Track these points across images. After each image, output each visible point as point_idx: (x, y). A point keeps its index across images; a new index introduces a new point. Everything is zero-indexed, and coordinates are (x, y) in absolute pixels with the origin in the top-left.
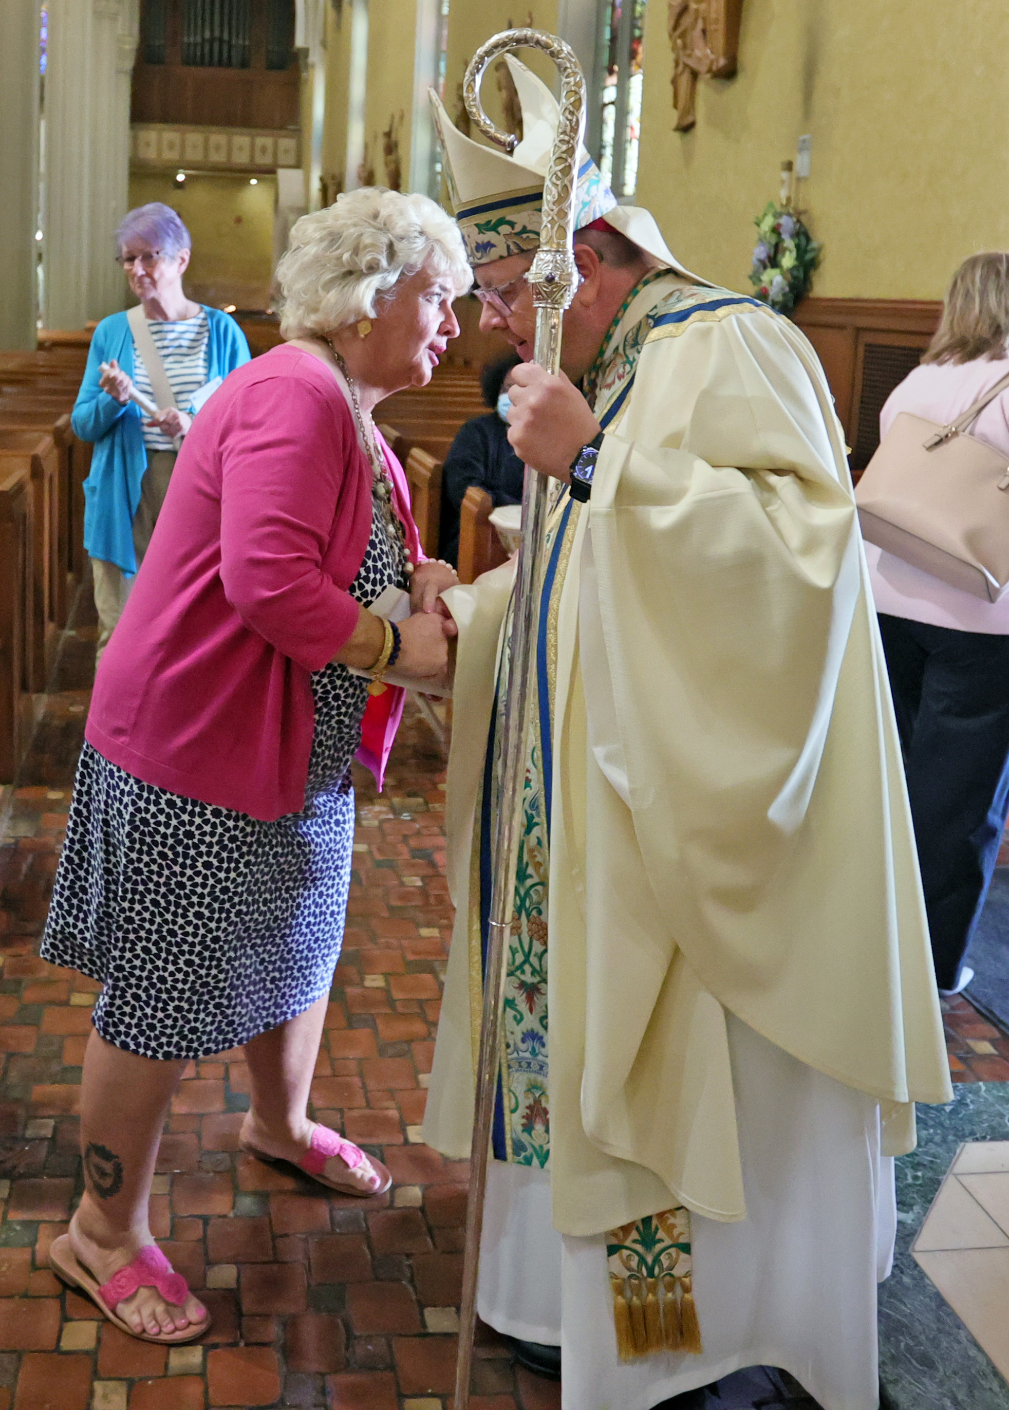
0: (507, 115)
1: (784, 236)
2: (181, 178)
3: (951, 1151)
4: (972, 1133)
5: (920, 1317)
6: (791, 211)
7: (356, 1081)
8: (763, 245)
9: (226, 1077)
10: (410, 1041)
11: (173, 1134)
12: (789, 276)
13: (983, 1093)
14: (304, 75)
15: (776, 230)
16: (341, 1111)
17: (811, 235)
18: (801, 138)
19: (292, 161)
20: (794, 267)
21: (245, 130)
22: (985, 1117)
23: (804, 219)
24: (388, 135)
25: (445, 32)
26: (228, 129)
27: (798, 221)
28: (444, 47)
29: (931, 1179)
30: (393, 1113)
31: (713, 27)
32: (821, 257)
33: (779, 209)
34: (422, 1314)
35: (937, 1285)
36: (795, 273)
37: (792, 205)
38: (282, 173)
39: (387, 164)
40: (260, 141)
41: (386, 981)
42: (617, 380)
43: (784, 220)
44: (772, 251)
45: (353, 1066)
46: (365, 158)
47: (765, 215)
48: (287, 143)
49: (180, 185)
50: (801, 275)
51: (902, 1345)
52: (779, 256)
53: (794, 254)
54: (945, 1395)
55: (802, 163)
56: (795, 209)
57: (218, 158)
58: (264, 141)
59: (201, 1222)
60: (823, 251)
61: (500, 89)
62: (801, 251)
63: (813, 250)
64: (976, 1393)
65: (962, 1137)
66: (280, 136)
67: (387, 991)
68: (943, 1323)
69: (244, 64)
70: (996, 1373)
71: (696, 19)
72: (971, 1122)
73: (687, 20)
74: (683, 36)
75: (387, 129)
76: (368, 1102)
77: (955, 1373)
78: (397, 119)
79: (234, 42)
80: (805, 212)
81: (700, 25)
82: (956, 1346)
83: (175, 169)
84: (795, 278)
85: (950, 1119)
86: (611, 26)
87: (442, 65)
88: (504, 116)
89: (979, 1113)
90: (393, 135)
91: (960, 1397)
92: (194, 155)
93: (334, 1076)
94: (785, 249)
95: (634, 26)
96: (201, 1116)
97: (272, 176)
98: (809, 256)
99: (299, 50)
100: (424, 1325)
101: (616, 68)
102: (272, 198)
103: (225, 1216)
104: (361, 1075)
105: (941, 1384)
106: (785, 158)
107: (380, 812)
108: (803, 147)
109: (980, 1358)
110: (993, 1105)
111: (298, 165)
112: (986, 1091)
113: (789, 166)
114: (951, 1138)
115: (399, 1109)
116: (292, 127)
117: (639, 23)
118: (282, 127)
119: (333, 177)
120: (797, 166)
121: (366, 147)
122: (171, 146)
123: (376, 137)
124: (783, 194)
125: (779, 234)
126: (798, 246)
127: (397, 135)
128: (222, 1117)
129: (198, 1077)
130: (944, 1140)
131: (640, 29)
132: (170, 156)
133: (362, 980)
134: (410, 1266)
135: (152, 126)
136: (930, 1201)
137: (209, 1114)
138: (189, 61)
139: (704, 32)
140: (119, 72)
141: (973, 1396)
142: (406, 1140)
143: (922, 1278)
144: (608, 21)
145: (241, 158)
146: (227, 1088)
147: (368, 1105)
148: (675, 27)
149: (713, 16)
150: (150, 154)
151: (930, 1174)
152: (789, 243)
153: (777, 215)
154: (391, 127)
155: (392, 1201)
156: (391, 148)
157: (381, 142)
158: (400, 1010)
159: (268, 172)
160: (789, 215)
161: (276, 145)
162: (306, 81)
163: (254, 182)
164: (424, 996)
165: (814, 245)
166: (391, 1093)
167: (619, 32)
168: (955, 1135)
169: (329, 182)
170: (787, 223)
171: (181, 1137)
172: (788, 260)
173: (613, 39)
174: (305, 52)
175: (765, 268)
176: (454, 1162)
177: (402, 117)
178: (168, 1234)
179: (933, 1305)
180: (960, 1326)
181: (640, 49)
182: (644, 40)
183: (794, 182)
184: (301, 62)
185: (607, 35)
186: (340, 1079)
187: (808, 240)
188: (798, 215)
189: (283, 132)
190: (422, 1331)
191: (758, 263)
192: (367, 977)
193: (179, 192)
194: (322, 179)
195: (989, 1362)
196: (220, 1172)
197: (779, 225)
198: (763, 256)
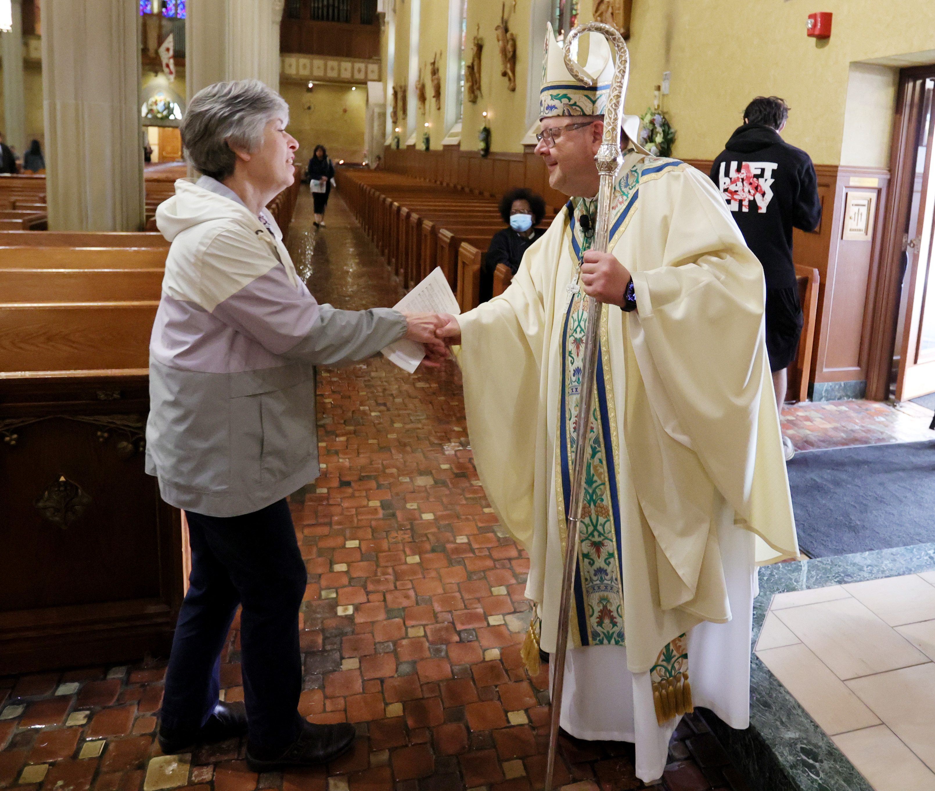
0: (503, 55)
1: (657, 126)
2: (310, 85)
3: (769, 599)
4: (778, 589)
5: (761, 683)
6: (660, 112)
7: (457, 595)
8: (645, 130)
9: (385, 600)
10: (484, 571)
11: (358, 634)
12: (659, 147)
13: (781, 569)
14: (383, 28)
15: (652, 122)
16: (450, 612)
17: (670, 125)
18: (665, 73)
19: (376, 77)
20: (662, 142)
21: (348, 59)
22: (783, 580)
23: (666, 117)
24: (433, 64)
25: (466, 6)
26: (339, 58)
27: (664, 118)
28: (465, 15)
29: (761, 614)
30: (480, 610)
31: (617, 12)
32: (676, 137)
33: (654, 111)
34: (507, 716)
35: (768, 666)
36: (663, 145)
37: (660, 109)
38: (370, 84)
39: (432, 81)
40: (357, 65)
41: (468, 539)
42: (619, 205)
43: (657, 117)
44: (650, 134)
45: (455, 588)
46: (420, 77)
47: (646, 114)
48: (373, 67)
49: (310, 90)
50: (666, 147)
51: (755, 698)
52: (654, 136)
53: (662, 135)
54: (777, 720)
55: (665, 87)
56: (662, 112)
57: (332, 74)
58: (360, 65)
59: (379, 682)
60: (676, 134)
61: (498, 40)
62: (666, 134)
63: (672, 133)
64: (791, 717)
65: (773, 592)
66: (369, 63)
67: (469, 544)
68: (773, 685)
69: (347, 20)
70: (799, 706)
71: (608, 7)
72: (776, 584)
73: (603, 7)
74: (601, 15)
75: (433, 61)
76: (465, 606)
77: (781, 708)
78: (438, 55)
79: (341, 8)
80: (667, 113)
81: (610, 10)
82: (780, 695)
83: (307, 80)
84: (662, 148)
85: (767, 583)
86: (560, 8)
87: (464, 25)
88: (500, 55)
89: (780, 579)
90: (436, 66)
91: (784, 720)
92: (318, 73)
93: (445, 593)
94: (657, 133)
95: (572, 9)
96: (373, 623)
97: (364, 86)
98: (669, 137)
99: (379, 14)
100: (508, 721)
101: (563, 31)
102: (365, 99)
103: (392, 677)
104: (459, 591)
105: (775, 715)
106: (657, 84)
107: (455, 446)
108: (666, 78)
109: (791, 700)
110: (786, 574)
111: (379, 80)
112: (783, 567)
113: (659, 88)
114: (768, 593)
115: (483, 608)
116: (376, 58)
117: (575, 7)
118: (370, 57)
119: (401, 87)
120: (662, 88)
121: (420, 71)
122: (305, 66)
123: (425, 65)
124: (656, 103)
125: (654, 124)
126: (664, 131)
127: (438, 64)
128: (385, 622)
129: (368, 601)
130: (765, 595)
131: (576, 10)
132: (304, 72)
133: (455, 539)
134: (498, 691)
135: (294, 55)
136: (761, 626)
137: (377, 621)
138: (315, 17)
139: (612, 14)
140: (273, 22)
141: (790, 719)
142: (488, 624)
143: (761, 664)
144: (558, 5)
145: (346, 75)
146: (386, 606)
147: (466, 607)
148: (596, 11)
149: (617, 6)
150: (292, 71)
151: (760, 612)
152: (659, 129)
153: (653, 114)
154: (435, 58)
155: (484, 658)
156: (435, 72)
157: (429, 68)
158: (478, 554)
159: (362, 83)
160: (659, 114)
161: (366, 67)
162: (384, 32)
163: (354, 89)
164: (490, 546)
165: (672, 130)
166: (479, 600)
167: (564, 11)
168: (770, 591)
169: (399, 90)
170: (658, 119)
171: (362, 636)
172: (659, 139)
173: (561, 15)
174: (384, 15)
175: (646, 142)
176: (516, 633)
177: (441, 54)
178: (361, 690)
179: (768, 677)
180: (780, 685)
181: (576, 22)
182: (578, 16)
183: (661, 97)
184: (381, 21)
185: (558, 13)
186: (448, 595)
187: (669, 128)
188: (663, 114)
189: (371, 61)
190: (508, 725)
191: (642, 140)
192: (457, 537)
193: (309, 94)
194: (394, 88)
195: (796, 701)
196: (387, 653)
197: (654, 120)
198: (645, 136)
